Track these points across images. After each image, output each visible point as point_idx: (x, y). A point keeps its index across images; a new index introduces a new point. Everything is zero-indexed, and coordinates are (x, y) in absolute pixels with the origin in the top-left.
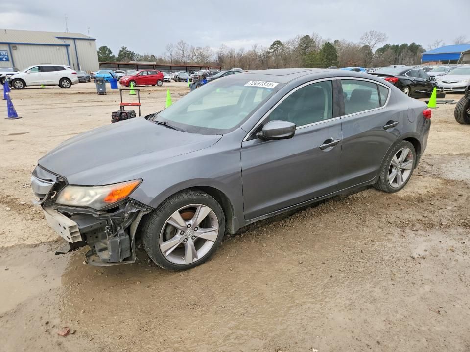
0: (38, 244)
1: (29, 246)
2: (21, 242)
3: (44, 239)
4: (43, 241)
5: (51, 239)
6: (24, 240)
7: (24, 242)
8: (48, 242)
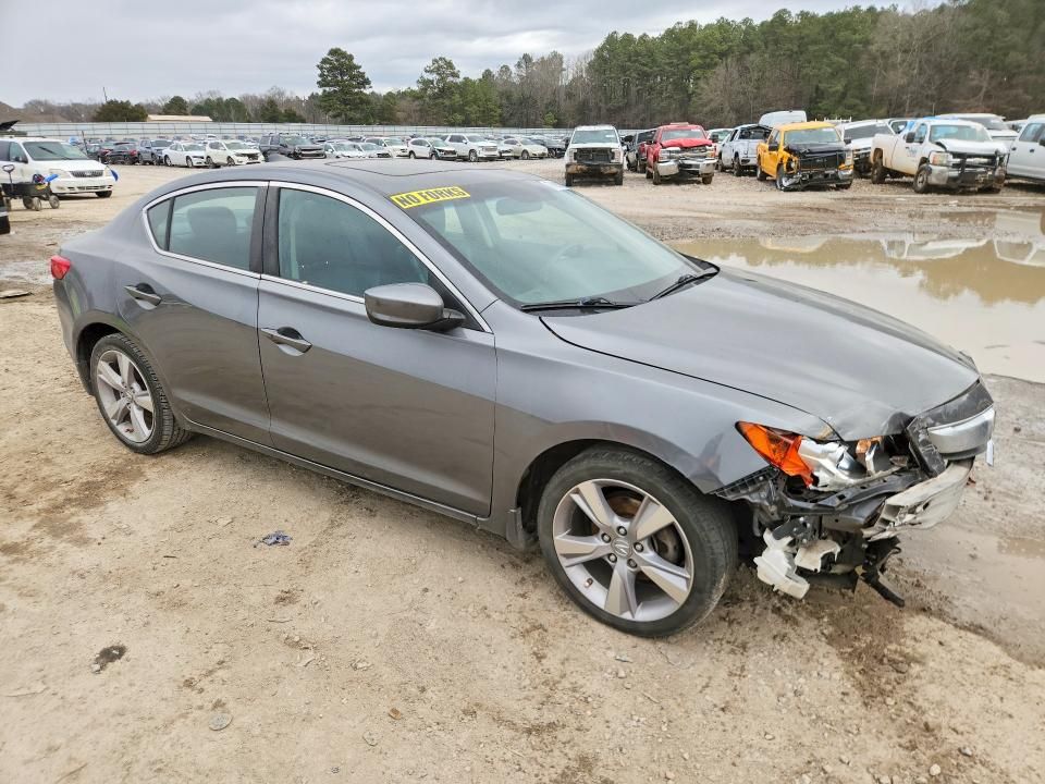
0: (969, 630)
1: (998, 642)
2: (1018, 668)
3: (950, 634)
4: (956, 633)
5: (935, 623)
6: (1007, 667)
7: (1005, 660)
8: (944, 621)
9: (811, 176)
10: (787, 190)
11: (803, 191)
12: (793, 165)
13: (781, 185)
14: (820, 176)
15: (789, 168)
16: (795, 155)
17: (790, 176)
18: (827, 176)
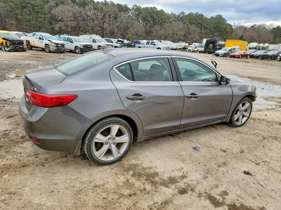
9: (15, 47)
10: (8, 51)
11: (14, 52)
12: (8, 44)
13: (5, 50)
14: (18, 48)
15: (6, 45)
16: (8, 41)
17: (8, 47)
18: (20, 47)
